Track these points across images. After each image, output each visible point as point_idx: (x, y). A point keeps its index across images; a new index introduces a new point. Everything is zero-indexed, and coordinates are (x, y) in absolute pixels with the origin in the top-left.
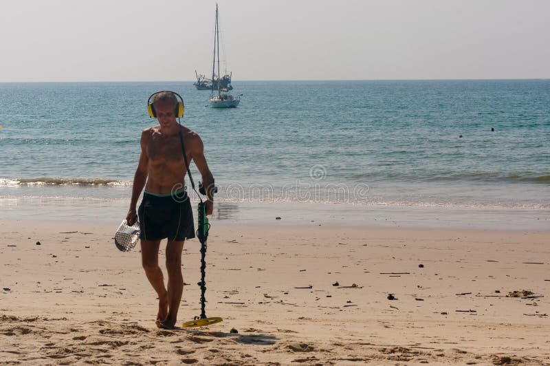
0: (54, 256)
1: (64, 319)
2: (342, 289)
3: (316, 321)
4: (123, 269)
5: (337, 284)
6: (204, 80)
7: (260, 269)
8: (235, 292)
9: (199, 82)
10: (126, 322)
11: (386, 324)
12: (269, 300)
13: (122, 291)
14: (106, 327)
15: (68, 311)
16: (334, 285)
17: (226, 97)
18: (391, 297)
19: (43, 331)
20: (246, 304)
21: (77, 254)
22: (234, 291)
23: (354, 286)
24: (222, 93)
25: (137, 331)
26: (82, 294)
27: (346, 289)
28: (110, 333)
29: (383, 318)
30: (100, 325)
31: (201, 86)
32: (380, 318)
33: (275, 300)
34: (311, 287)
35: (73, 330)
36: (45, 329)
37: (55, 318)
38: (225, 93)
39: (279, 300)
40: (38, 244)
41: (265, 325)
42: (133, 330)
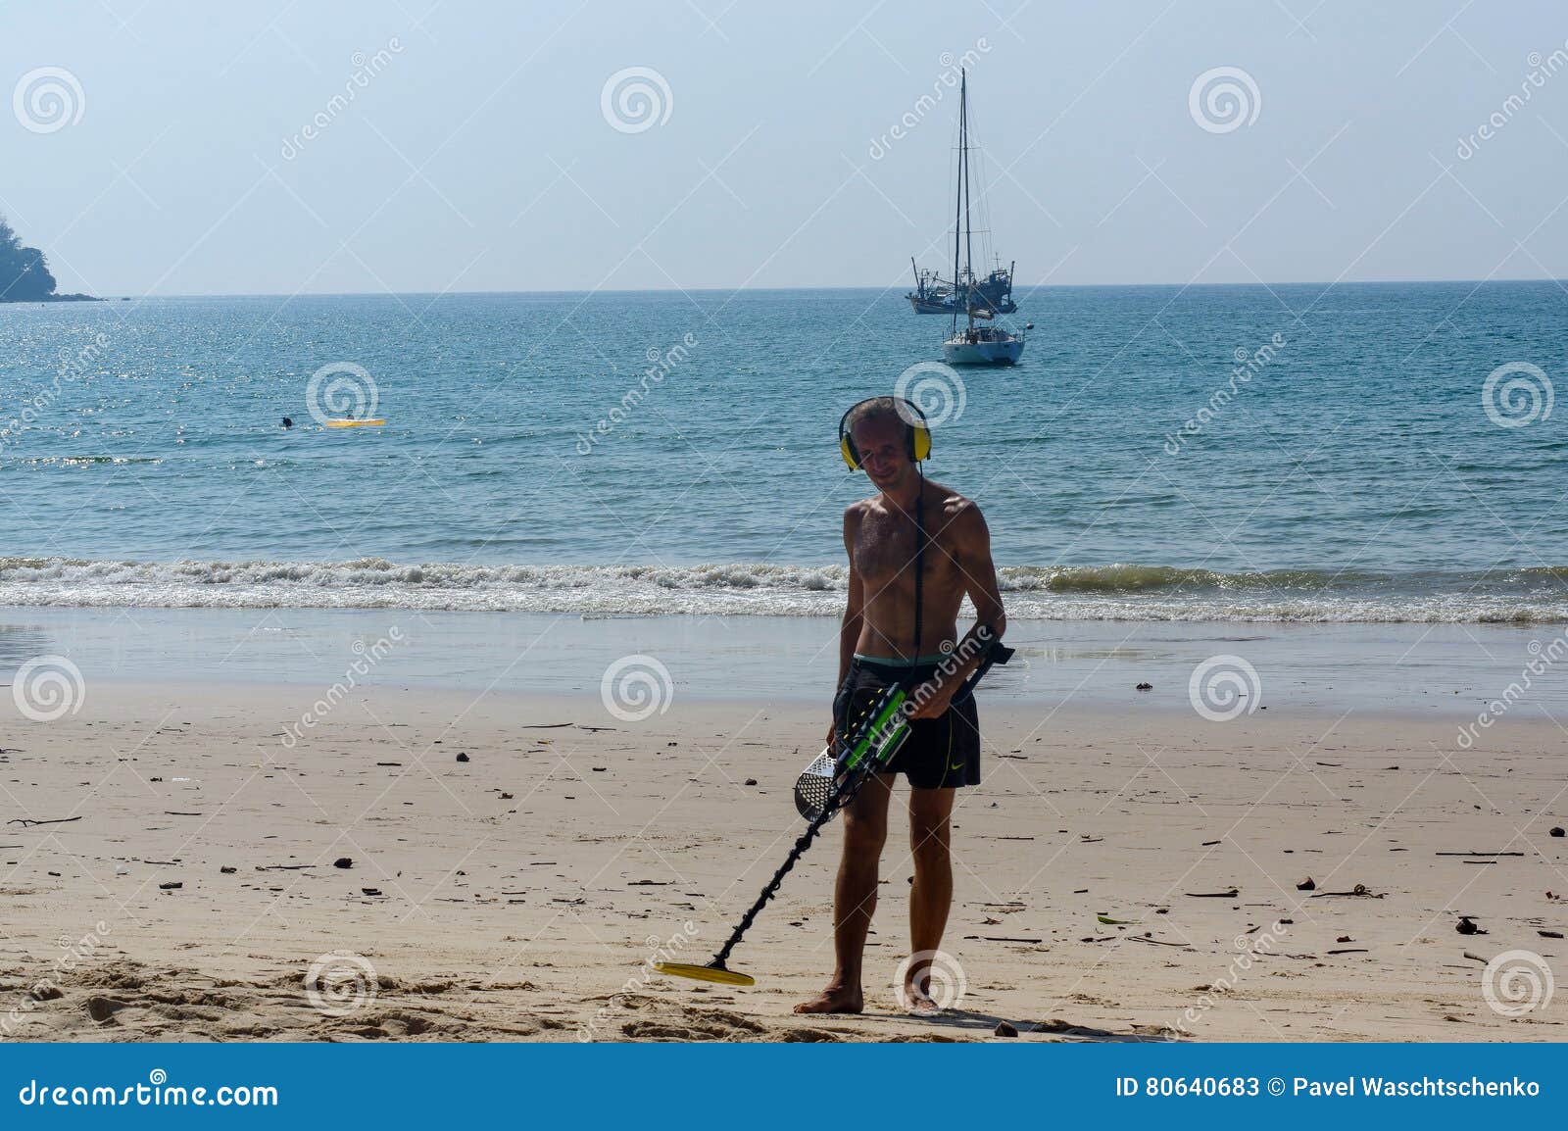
0: (505, 796)
1: (527, 986)
2: (1325, 900)
3: (1247, 995)
4: (701, 834)
5: (1309, 885)
6: (936, 285)
7: (1087, 839)
8: (1017, 906)
9: (921, 290)
10: (700, 996)
11: (1450, 1010)
12: (1111, 930)
13: (693, 901)
14: (642, 1015)
15: (541, 960)
16: (1301, 888)
17: (985, 334)
18: (1467, 927)
19: (465, 1027)
20: (1044, 945)
21: (569, 788)
22: (1012, 904)
23: (1360, 891)
24: (977, 322)
25: (728, 1028)
26: (580, 907)
27: (1334, 900)
28: (654, 1033)
29: (1446, 989)
30: (628, 1006)
31: (927, 302)
32: (1432, 991)
33: (1130, 931)
34: (1234, 894)
35: (548, 1025)
36: (469, 1019)
37: (500, 982)
38: (985, 323)
39: (1141, 933)
40: (462, 758)
41: (1098, 1009)
42: (717, 1026)
